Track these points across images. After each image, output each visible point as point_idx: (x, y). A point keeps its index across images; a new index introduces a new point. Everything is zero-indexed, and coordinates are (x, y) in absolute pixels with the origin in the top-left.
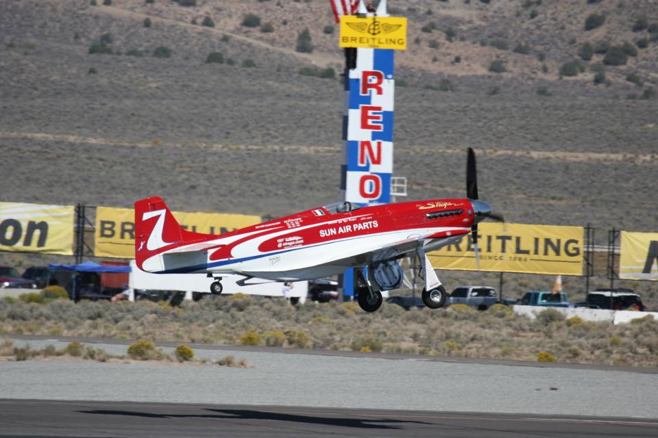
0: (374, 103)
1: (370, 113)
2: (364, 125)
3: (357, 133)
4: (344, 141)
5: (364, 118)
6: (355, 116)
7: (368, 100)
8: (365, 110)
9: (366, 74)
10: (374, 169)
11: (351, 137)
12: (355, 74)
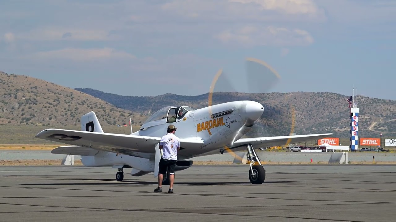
0: (355, 121)
1: (355, 122)
2: (354, 124)
3: (353, 125)
4: (351, 127)
5: (354, 123)
6: (353, 123)
7: (354, 120)
8: (354, 122)
9: (354, 116)
10: (356, 130)
11: (352, 126)
12: (353, 117)
